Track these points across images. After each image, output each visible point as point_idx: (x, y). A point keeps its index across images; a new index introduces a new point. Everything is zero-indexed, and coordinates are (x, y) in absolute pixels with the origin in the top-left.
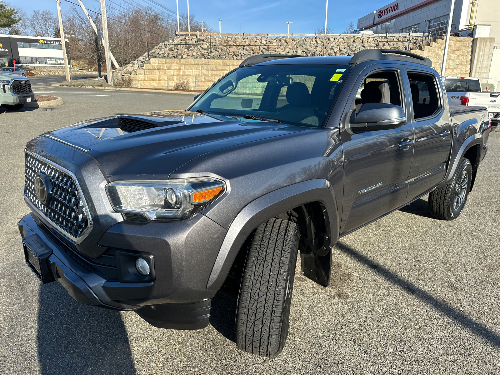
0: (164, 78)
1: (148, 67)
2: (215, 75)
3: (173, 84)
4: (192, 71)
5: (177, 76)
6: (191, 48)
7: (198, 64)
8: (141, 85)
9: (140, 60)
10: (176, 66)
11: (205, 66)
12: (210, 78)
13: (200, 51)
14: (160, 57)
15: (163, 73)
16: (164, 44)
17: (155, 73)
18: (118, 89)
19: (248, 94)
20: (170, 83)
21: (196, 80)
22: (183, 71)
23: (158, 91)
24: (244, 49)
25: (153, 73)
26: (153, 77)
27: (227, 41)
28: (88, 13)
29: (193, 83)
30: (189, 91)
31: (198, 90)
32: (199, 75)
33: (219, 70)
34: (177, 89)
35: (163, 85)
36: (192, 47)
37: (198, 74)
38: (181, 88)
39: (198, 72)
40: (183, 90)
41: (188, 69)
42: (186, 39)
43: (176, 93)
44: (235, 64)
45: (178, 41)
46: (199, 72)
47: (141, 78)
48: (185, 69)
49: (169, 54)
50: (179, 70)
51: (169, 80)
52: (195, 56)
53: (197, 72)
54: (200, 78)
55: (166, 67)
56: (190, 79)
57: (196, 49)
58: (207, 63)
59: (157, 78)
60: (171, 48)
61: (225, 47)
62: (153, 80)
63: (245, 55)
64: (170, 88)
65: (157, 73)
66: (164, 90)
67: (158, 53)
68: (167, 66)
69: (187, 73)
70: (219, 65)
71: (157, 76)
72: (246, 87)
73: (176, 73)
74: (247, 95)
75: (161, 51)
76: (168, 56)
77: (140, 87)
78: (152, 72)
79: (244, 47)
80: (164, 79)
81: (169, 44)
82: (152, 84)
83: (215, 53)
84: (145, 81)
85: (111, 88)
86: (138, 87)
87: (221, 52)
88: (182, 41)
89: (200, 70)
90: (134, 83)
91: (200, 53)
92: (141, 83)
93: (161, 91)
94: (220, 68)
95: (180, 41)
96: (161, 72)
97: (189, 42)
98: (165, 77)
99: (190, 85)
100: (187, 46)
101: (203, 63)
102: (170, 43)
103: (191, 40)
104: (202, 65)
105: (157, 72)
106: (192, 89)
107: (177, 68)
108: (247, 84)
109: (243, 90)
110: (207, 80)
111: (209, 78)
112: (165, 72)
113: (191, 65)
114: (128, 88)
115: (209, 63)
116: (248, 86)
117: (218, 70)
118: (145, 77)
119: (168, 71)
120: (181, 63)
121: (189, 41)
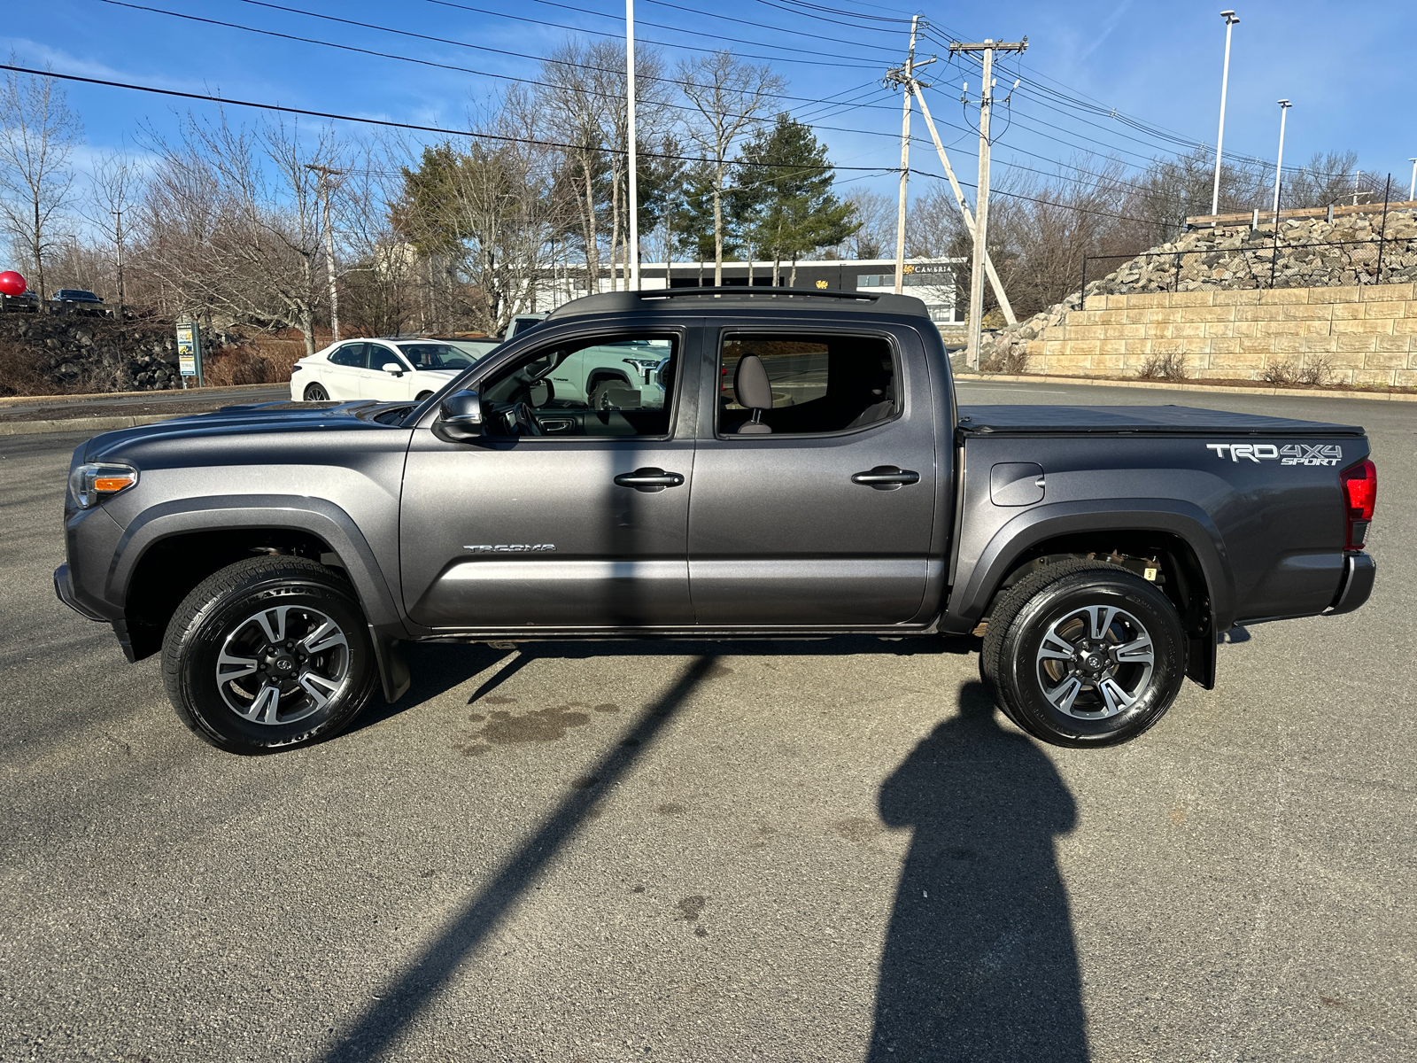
0: (1116, 347)
1: (1076, 320)
2: (1278, 334)
3: (1138, 364)
4: (1203, 324)
5: (1154, 341)
6: (1221, 261)
7: (1228, 305)
8: (1051, 367)
9: (1071, 302)
10: (1157, 314)
11: (1247, 308)
12: (1260, 344)
13: (1249, 267)
14: (1122, 291)
15: (1117, 334)
16: (1147, 255)
17: (1093, 335)
18: (986, 378)
19: (1391, 390)
20: (1132, 361)
21: (1213, 351)
22: (1176, 327)
23: (1089, 382)
24: (1408, 250)
25: (1087, 334)
26: (1085, 346)
27: (1351, 231)
28: (963, 197)
29: (1201, 359)
30: (1182, 380)
31: (1215, 378)
32: (1224, 337)
33: (1295, 318)
34: (1147, 376)
35: (1111, 365)
36: (1227, 256)
37: (1221, 332)
38: (1162, 374)
39: (1223, 327)
40: (1166, 379)
41: (1192, 321)
42: (1214, 235)
43: (1140, 387)
44: (1356, 298)
45: (1190, 243)
46: (1226, 327)
47: (1054, 348)
48: (1183, 321)
49: (1150, 281)
50: (1165, 322)
51: (1130, 352)
52: (1227, 283)
53: (1219, 328)
54: (1226, 345)
55: (1127, 316)
56: (1193, 347)
57: (1237, 260)
58: (1255, 299)
59: (1098, 349)
60: (1161, 264)
61: (1336, 250)
62: (1085, 353)
63: (1405, 268)
64: (1130, 373)
65: (1098, 335)
66: (1107, 378)
67: (1122, 282)
68: (1131, 315)
69: (1188, 331)
70: (1298, 303)
71: (1098, 343)
72: (1390, 368)
73: (1152, 332)
74: (1383, 391)
75: (1132, 274)
76: (1144, 287)
77: (1047, 372)
78: (1084, 333)
79: (1410, 245)
80: (1116, 350)
81: (1158, 255)
82: (1079, 364)
83: (1297, 269)
84: (1061, 357)
85: (971, 375)
86: (1042, 373)
87: (1320, 263)
88: (1199, 244)
89: (1229, 321)
90: (1033, 364)
91: (1244, 273)
92: (1051, 362)
93: (1096, 383)
94: (1300, 312)
95: (1195, 243)
96: (1109, 332)
97: (1220, 243)
98: (1121, 346)
99: (1191, 363)
100: (1213, 253)
101: (1245, 300)
102: (1164, 250)
103: (1232, 235)
104: (1238, 307)
105: (1099, 331)
106: (1197, 376)
107: (1160, 318)
108: (1391, 358)
109: (1376, 375)
110: (1246, 350)
111: (1256, 344)
112: (1121, 332)
113: (1204, 310)
114: (1012, 375)
115: (1263, 301)
116: (1394, 363)
117: (1289, 318)
118: (1063, 347)
119: (1129, 330)
120: (1174, 303)
121: (1222, 241)
